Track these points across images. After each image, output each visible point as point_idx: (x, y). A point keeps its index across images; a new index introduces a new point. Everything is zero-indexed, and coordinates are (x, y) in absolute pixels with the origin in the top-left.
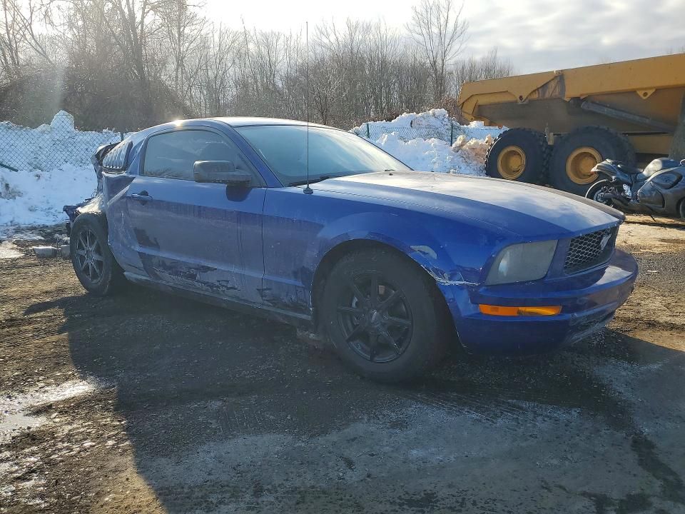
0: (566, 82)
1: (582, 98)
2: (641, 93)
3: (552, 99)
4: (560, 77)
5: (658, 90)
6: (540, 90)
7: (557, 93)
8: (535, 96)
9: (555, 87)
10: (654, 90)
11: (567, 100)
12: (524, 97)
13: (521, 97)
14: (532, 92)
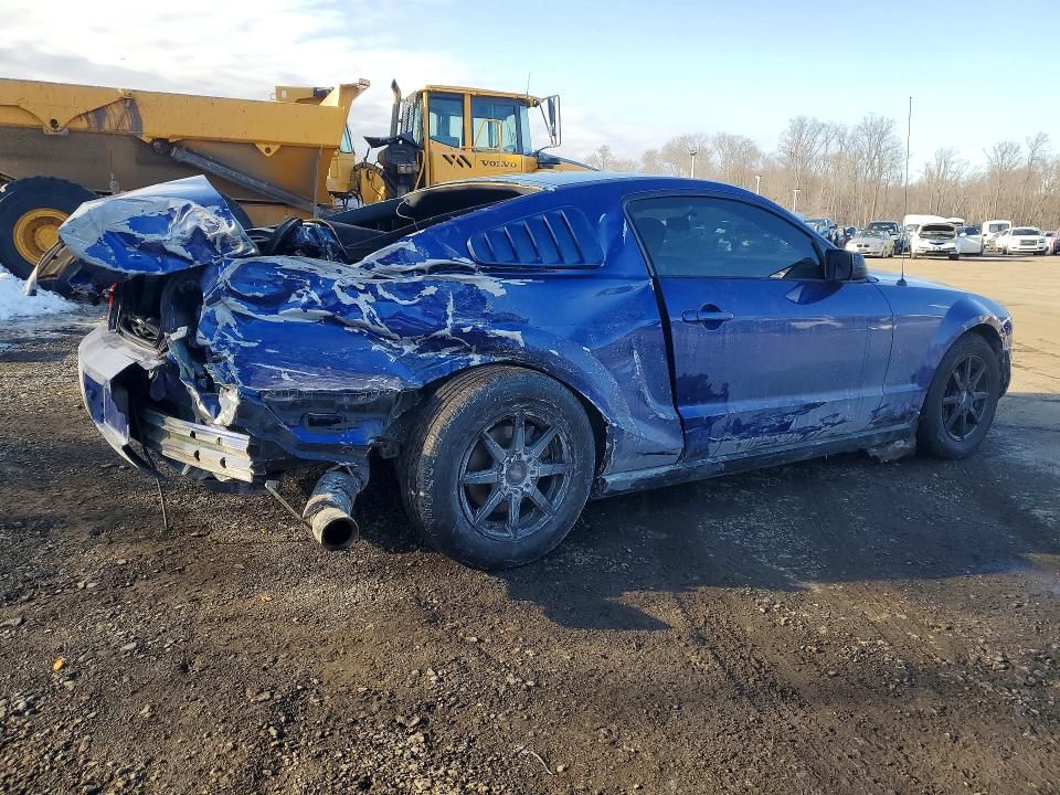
0: (142, 111)
1: (171, 141)
2: (262, 148)
3: (115, 135)
4: (130, 101)
5: (284, 147)
6: (90, 116)
7: (127, 127)
8: (82, 125)
9: (122, 117)
10: (278, 147)
11: (148, 140)
12: (61, 123)
13: (54, 123)
14: (75, 118)
